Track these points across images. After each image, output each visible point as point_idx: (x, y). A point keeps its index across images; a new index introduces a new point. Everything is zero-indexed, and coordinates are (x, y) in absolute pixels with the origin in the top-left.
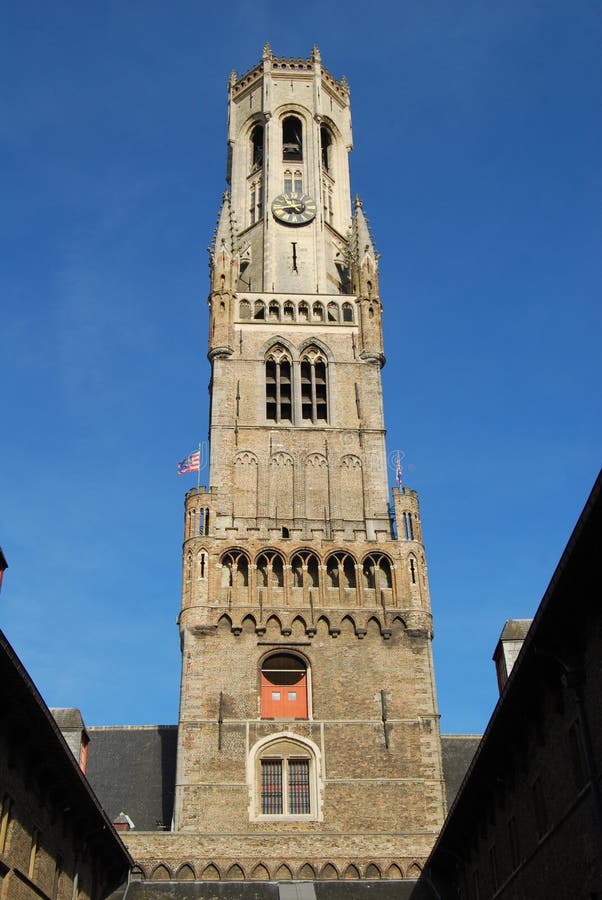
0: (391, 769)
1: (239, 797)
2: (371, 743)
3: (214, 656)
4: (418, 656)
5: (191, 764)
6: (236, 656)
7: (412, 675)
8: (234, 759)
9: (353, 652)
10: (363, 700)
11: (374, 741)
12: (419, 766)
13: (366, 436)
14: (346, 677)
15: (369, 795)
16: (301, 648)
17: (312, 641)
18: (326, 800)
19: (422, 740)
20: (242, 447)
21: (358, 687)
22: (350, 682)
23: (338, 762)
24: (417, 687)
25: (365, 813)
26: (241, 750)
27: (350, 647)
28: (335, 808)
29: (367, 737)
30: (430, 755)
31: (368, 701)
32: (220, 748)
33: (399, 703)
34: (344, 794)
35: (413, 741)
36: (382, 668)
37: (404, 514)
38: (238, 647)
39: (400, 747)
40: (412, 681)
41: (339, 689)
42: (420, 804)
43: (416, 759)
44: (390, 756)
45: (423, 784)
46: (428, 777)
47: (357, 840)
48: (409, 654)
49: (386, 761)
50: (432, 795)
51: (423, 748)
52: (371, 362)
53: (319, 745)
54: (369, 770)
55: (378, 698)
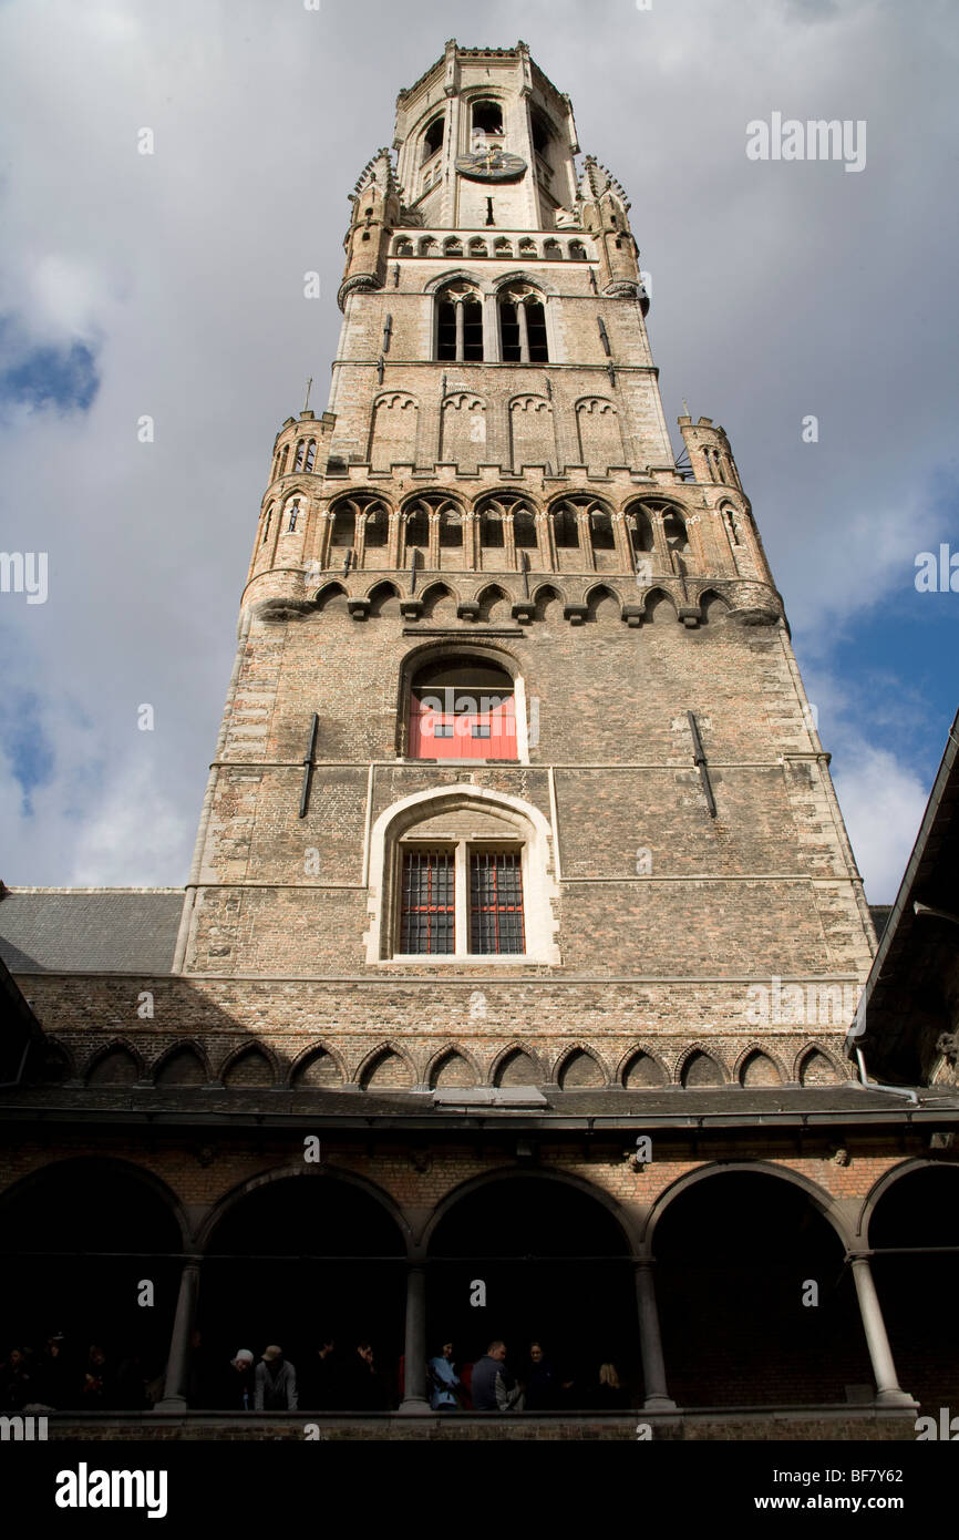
0: (725, 858)
1: (343, 911)
2: (672, 806)
3: (303, 653)
4: (764, 656)
5: (229, 844)
6: (353, 652)
7: (756, 687)
8: (336, 835)
9: (618, 649)
10: (649, 728)
11: (679, 803)
12: (795, 851)
13: (621, 376)
14: (604, 689)
15: (676, 910)
16: (500, 642)
17: (526, 630)
18: (566, 919)
19: (794, 801)
20: (387, 387)
21: (632, 705)
22: (615, 699)
23: (592, 843)
24: (769, 706)
25: (670, 947)
26: (354, 818)
27: (610, 641)
28: (589, 937)
29: (661, 795)
30: (817, 829)
31: (659, 731)
32: (303, 814)
33: (729, 732)
34: (611, 907)
35: (773, 802)
36: (685, 675)
37: (706, 452)
38: (357, 638)
39: (745, 814)
40: (757, 697)
41: (591, 711)
42: (806, 927)
43: (783, 836)
44: (720, 832)
45: (808, 886)
46: (819, 872)
47: (652, 994)
48: (742, 654)
49: (711, 842)
50: (833, 908)
51: (797, 816)
52: (623, 296)
53: (545, 810)
54: (672, 859)
55: (681, 724)
